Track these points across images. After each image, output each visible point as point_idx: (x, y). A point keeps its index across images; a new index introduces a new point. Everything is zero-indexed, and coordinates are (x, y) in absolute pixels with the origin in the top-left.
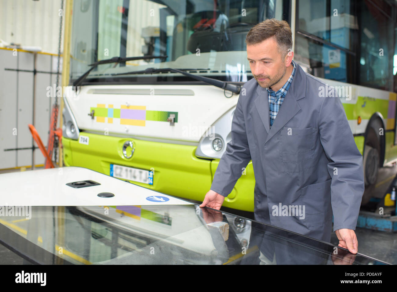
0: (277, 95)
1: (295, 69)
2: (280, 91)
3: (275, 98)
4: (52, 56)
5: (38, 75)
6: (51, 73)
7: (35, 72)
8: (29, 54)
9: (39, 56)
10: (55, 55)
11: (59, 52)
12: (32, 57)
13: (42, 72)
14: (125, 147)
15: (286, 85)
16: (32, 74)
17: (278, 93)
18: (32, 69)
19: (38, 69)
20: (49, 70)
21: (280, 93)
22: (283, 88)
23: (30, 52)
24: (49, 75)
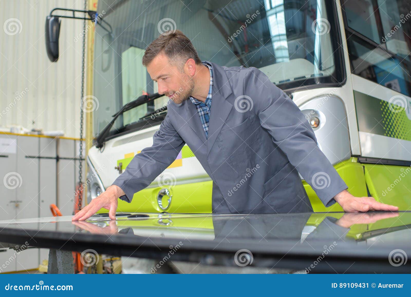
0: (207, 104)
1: (211, 69)
2: (208, 99)
3: (207, 106)
4: (75, 140)
5: (61, 161)
6: (75, 159)
7: (58, 159)
8: (50, 139)
9: (61, 142)
10: (78, 140)
11: (81, 138)
12: (54, 142)
13: (65, 159)
14: (160, 197)
15: (211, 90)
16: (54, 161)
17: (207, 101)
18: (54, 155)
19: (61, 155)
20: (72, 156)
21: (209, 100)
22: (209, 94)
23: (52, 137)
24: (72, 162)
